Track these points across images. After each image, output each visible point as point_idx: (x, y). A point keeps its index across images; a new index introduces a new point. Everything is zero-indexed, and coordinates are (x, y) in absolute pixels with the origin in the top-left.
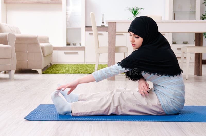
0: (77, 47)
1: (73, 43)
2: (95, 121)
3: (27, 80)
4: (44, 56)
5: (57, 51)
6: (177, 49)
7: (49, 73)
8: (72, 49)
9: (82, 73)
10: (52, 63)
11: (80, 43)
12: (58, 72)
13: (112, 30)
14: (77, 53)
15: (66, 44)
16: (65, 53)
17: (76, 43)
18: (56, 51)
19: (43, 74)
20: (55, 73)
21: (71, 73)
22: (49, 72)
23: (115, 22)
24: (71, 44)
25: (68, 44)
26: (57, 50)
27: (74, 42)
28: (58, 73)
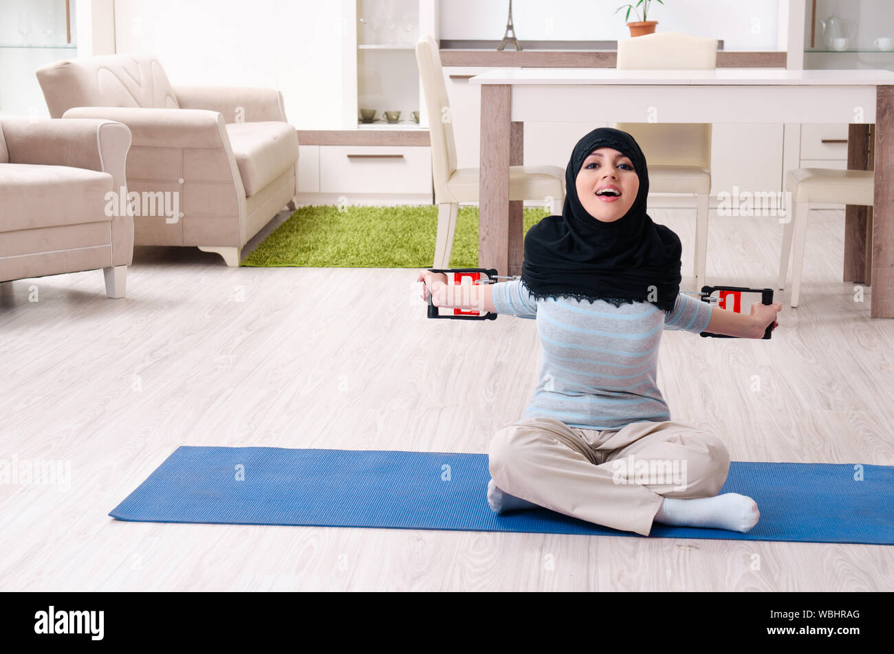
0: (400, 134)
1: (386, 113)
2: (334, 529)
3: (172, 304)
4: (247, 197)
5: (317, 147)
6: (824, 141)
7: (266, 266)
8: (380, 139)
9: (397, 264)
10: (295, 200)
11: (414, 113)
12: (302, 257)
13: (497, 117)
14: (401, 156)
15: (355, 116)
16: (350, 156)
17: (398, 114)
18: (314, 149)
19: (244, 266)
20: (291, 264)
21: (352, 265)
22: (269, 260)
23: (510, 86)
24: (380, 115)
25: (367, 118)
26: (320, 145)
27: (392, 109)
28: (303, 264)
